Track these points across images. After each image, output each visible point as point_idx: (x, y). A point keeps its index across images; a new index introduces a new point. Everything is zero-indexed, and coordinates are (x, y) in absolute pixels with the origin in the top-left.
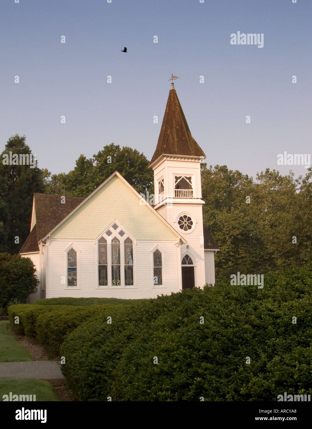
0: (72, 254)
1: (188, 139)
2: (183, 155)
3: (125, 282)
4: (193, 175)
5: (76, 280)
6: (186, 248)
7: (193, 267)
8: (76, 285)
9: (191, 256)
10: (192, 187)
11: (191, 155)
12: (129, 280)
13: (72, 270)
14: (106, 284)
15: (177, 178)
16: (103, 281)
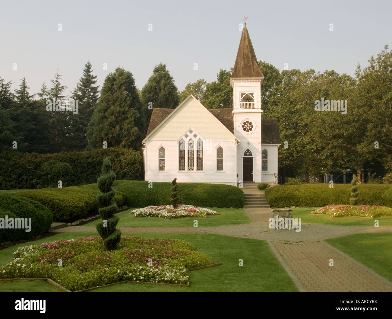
0: (162, 149)
1: (252, 65)
2: (246, 77)
3: (197, 168)
4: (254, 91)
5: (164, 167)
6: (247, 144)
7: (253, 158)
8: (165, 170)
9: (251, 150)
10: (254, 100)
11: (252, 77)
12: (200, 167)
13: (162, 160)
14: (184, 170)
15: (242, 94)
16: (182, 167)
